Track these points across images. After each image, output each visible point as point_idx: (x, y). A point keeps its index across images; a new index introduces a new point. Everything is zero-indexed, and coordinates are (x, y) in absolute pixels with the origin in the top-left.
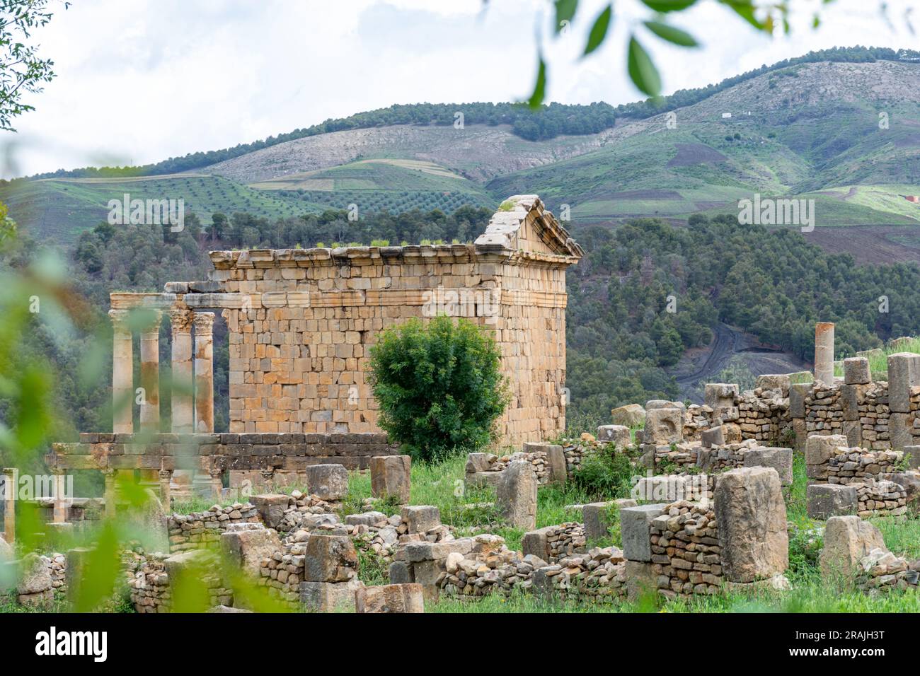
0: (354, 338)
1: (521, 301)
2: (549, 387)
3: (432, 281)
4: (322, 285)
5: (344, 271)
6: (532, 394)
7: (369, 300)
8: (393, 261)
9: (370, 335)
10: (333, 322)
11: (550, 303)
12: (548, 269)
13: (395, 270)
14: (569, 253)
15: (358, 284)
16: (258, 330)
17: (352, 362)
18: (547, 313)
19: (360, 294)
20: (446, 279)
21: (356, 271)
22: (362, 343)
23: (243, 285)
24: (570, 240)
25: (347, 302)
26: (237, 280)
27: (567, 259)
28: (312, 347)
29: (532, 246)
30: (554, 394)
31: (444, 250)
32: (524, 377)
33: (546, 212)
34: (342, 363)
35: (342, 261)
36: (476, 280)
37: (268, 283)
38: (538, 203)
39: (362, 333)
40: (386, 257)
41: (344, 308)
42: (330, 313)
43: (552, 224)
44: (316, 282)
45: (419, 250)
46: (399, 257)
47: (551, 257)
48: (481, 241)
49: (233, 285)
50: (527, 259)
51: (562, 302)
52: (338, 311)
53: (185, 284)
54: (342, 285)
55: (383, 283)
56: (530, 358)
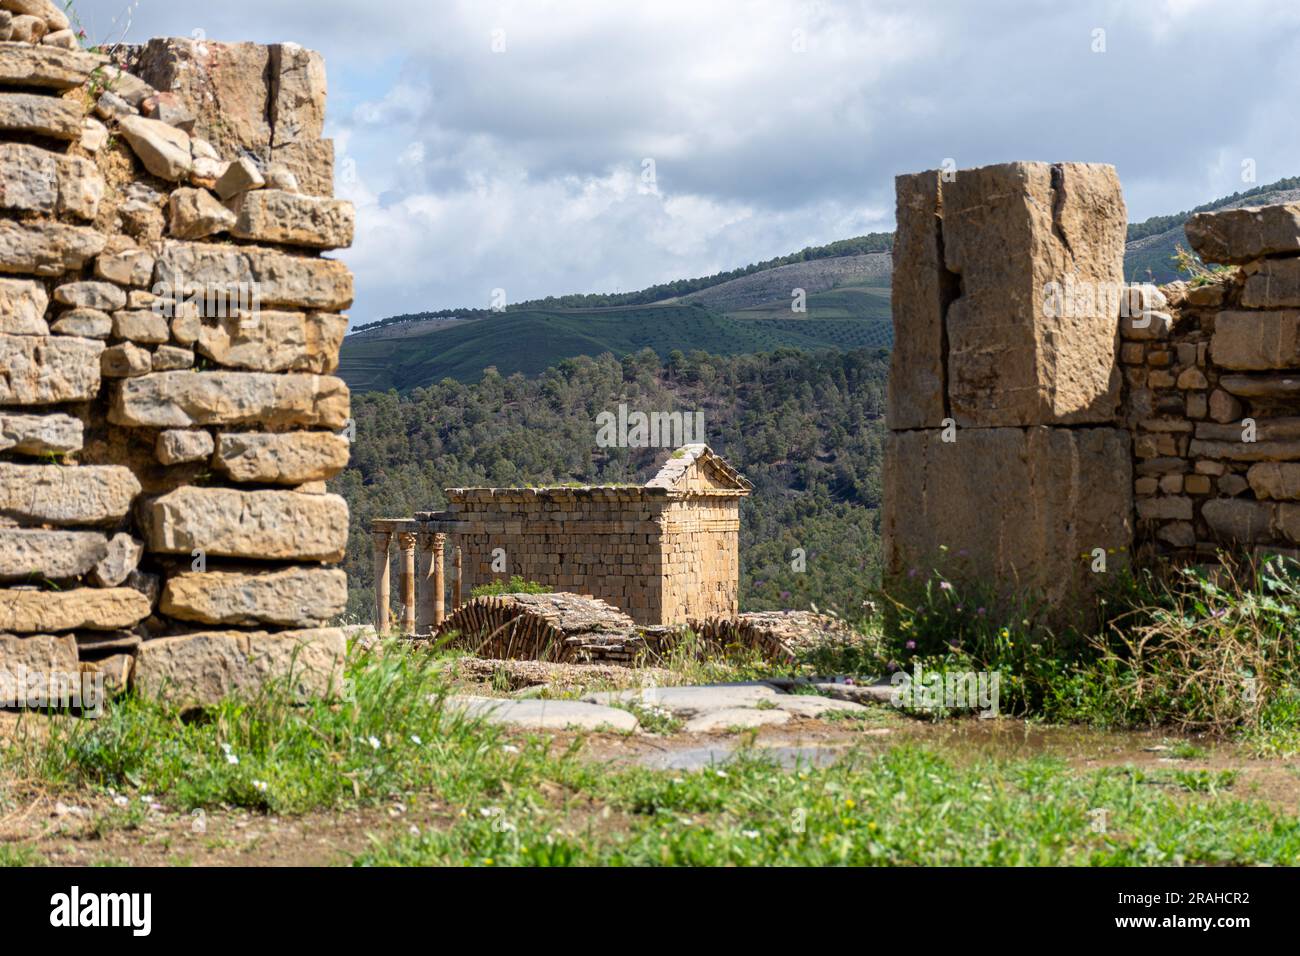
0: (555, 559)
1: (689, 529)
2: (719, 596)
3: (614, 515)
4: (531, 517)
5: (547, 506)
6: (701, 602)
7: (567, 530)
8: (584, 499)
9: (567, 557)
10: (539, 546)
11: (722, 527)
12: (720, 501)
13: (586, 507)
14: (739, 487)
15: (558, 517)
16: (482, 551)
17: (553, 577)
18: (718, 536)
19: (558, 525)
20: (624, 514)
21: (557, 507)
22: (561, 562)
23: (471, 516)
24: (738, 477)
25: (550, 531)
26: (467, 511)
27: (737, 492)
28: (523, 566)
29: (701, 484)
30: (725, 600)
31: (621, 490)
32: (693, 590)
33: (714, 456)
34: (546, 578)
35: (545, 497)
36: (647, 515)
37: (490, 514)
38: (706, 451)
39: (561, 555)
40: (579, 494)
41: (547, 536)
42: (537, 539)
43: (722, 466)
44: (526, 514)
45: (602, 491)
46: (588, 494)
47: (720, 492)
48: (650, 485)
49: (464, 516)
50: (695, 495)
51: (735, 526)
52: (543, 538)
53: (429, 514)
54: (546, 517)
55: (577, 516)
56: (699, 575)
